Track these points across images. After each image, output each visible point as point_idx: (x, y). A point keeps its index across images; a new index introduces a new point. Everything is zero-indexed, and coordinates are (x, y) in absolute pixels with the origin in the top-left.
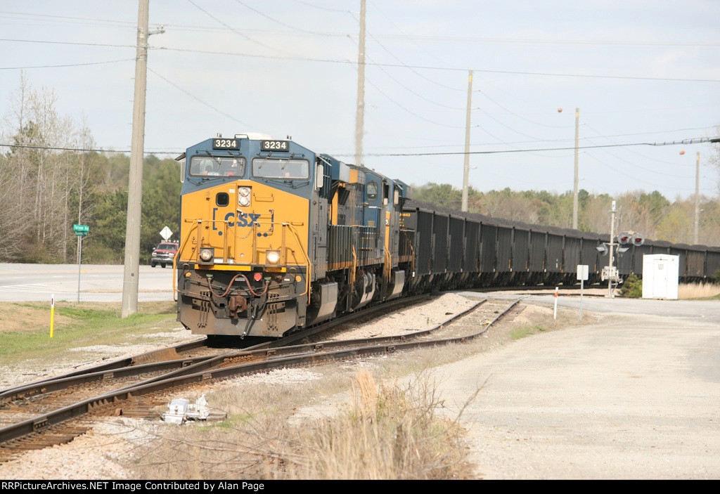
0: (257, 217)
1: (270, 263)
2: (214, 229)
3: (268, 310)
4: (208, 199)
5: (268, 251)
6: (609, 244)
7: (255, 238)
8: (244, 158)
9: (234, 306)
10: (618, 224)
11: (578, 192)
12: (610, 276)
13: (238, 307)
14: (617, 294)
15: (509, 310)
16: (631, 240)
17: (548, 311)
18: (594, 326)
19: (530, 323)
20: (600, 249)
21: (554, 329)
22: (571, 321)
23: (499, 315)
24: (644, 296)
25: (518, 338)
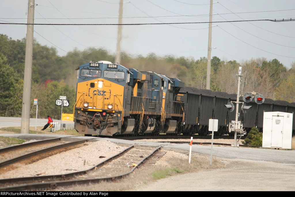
0: (105, 92)
1: (109, 109)
2: (89, 96)
3: (107, 126)
4: (87, 85)
5: (108, 105)
6: (236, 102)
7: (104, 100)
8: (101, 70)
9: (95, 124)
10: (243, 85)
11: (212, 58)
12: (236, 128)
13: (97, 124)
14: (241, 144)
15: (152, 155)
16: (254, 99)
17: (184, 157)
18: (222, 170)
19: (169, 166)
20: (228, 106)
21: (189, 171)
22: (203, 165)
23: (143, 159)
24: (263, 146)
25: (159, 179)
